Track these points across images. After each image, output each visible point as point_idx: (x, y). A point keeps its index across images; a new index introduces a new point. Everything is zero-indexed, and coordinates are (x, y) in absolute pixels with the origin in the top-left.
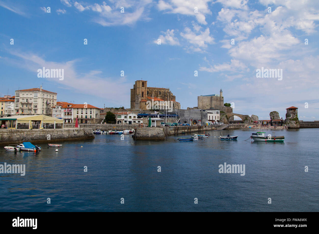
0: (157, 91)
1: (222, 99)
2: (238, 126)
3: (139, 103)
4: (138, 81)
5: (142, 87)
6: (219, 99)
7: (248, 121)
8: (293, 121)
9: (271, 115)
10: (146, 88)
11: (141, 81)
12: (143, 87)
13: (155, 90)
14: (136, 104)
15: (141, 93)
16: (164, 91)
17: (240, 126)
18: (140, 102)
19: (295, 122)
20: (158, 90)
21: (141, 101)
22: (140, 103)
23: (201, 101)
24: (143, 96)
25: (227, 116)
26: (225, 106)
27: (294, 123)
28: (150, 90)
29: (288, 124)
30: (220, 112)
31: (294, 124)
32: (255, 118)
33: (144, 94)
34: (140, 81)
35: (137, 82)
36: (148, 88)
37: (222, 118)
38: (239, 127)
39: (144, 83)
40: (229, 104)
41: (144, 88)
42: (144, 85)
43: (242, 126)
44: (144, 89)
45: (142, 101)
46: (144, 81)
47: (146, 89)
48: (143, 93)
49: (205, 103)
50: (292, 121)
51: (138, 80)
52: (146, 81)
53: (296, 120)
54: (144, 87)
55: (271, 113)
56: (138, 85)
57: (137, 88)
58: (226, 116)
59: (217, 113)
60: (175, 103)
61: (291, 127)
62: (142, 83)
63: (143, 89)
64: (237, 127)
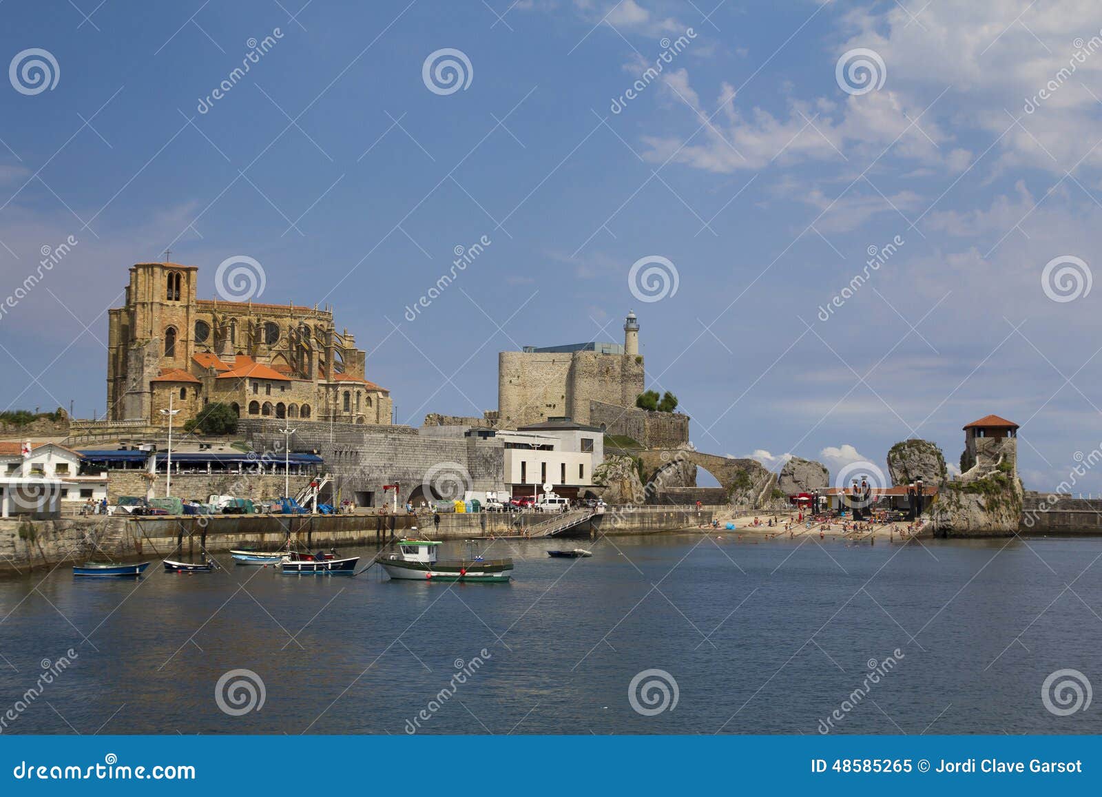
0: (255, 322)
1: (635, 370)
2: (668, 519)
3: (147, 388)
4: (145, 267)
5: (169, 299)
6: (618, 369)
7: (751, 492)
8: (972, 496)
9: (894, 458)
10: (187, 307)
11: (163, 267)
12: (170, 303)
13: (246, 318)
14: (129, 397)
15: (159, 336)
16: (296, 323)
17: (681, 517)
18: (152, 383)
19: (983, 503)
20: (259, 320)
21: (159, 379)
22: (152, 388)
23: (514, 380)
24: (170, 352)
25: (645, 464)
26: (638, 409)
27: (974, 505)
28: (215, 320)
29: (943, 511)
30: (606, 440)
31: (976, 510)
32: (803, 478)
33: (177, 342)
34: (152, 266)
35: (140, 271)
36: (205, 307)
37: (610, 476)
38: (674, 525)
39: (178, 277)
40: (668, 396)
41: (178, 303)
42: (178, 288)
43: (692, 520)
44: (182, 313)
45: (166, 378)
46: (179, 269)
47: (192, 311)
48: (171, 333)
49: (541, 390)
50: (966, 493)
51: (142, 263)
52: (188, 270)
53: (987, 492)
54: (177, 299)
55: (896, 448)
56: (141, 288)
57: (139, 307)
58: (639, 465)
59: (587, 445)
60: (356, 389)
61: (958, 525)
62: (170, 277)
63: (176, 314)
64: (661, 521)
